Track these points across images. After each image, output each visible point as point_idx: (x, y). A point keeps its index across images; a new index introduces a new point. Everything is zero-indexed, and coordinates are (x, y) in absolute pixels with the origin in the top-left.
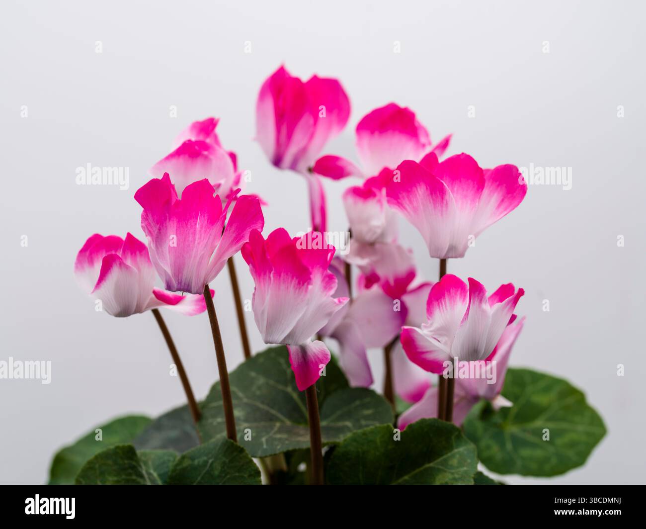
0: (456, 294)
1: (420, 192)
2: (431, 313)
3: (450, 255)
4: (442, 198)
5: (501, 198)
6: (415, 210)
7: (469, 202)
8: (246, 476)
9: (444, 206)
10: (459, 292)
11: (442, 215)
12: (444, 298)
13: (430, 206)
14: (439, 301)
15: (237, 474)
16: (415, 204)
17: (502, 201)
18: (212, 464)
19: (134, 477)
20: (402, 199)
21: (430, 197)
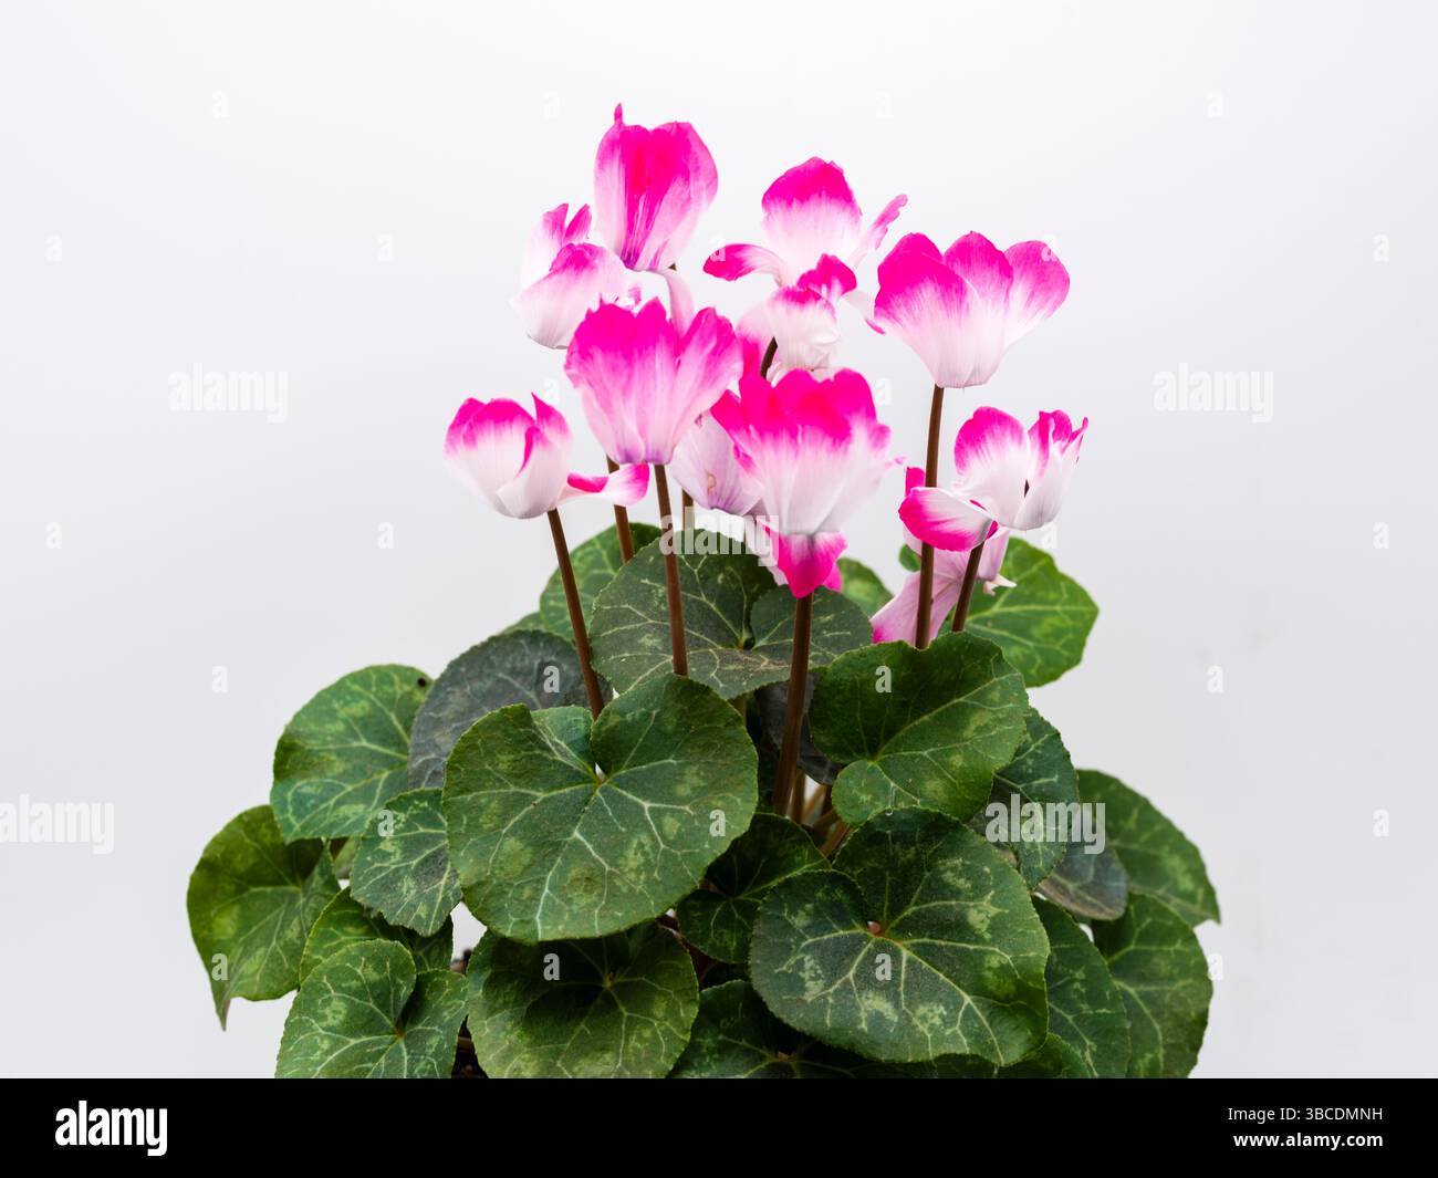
0: (1003, 435)
1: (925, 295)
2: (964, 465)
3: (973, 381)
4: (961, 302)
5: (1030, 290)
6: (917, 322)
7: (990, 301)
8: (721, 726)
9: (964, 312)
10: (1008, 433)
11: (960, 325)
12: (985, 441)
13: (941, 314)
14: (977, 446)
15: (706, 725)
16: (916, 312)
17: (1032, 294)
18: (658, 715)
19: (538, 752)
20: (895, 308)
21: (941, 301)
